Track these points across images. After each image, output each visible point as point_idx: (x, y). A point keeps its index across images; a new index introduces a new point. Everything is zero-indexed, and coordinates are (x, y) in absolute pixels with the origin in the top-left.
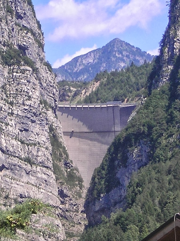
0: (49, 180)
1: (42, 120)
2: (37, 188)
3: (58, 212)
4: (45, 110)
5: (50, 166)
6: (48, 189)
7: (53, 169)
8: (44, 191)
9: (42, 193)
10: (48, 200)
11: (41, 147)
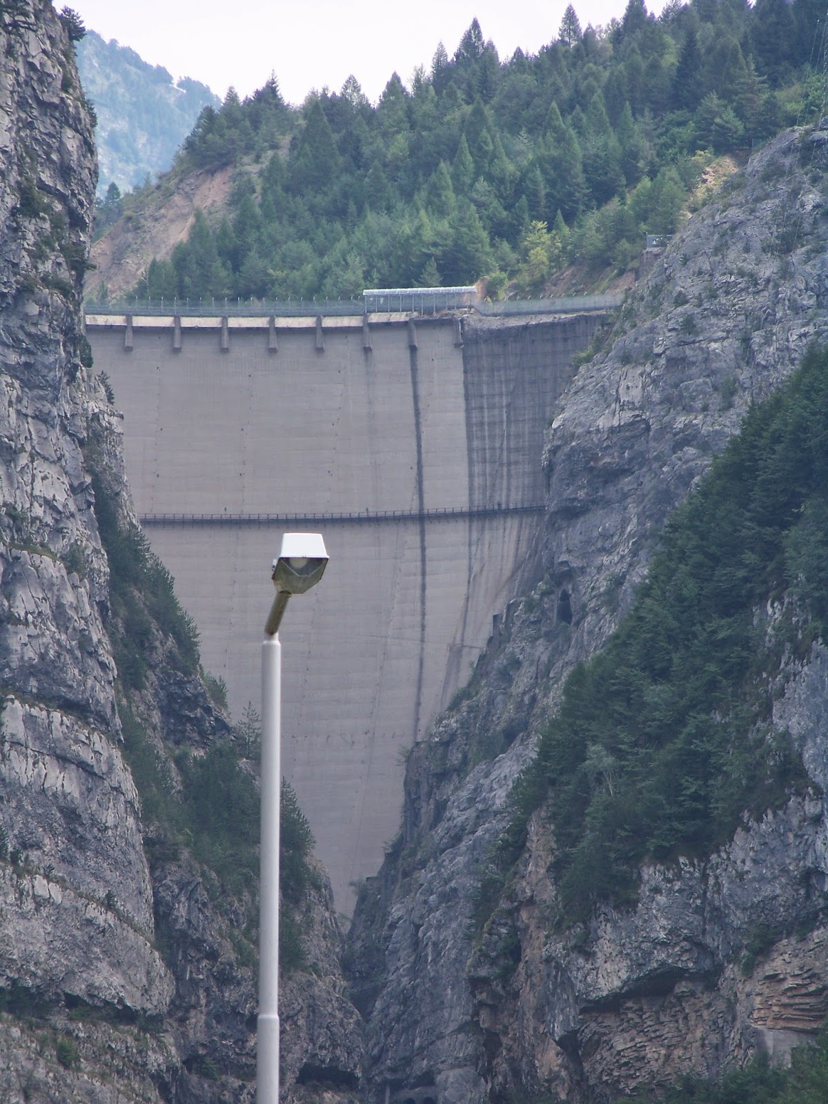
0: (94, 806)
1: (42, 342)
2: (9, 870)
3: (161, 1060)
4: (61, 260)
5: (102, 696)
6: (89, 879)
7: (118, 721)
8: (56, 893)
9: (44, 912)
10: (87, 964)
11: (33, 551)
